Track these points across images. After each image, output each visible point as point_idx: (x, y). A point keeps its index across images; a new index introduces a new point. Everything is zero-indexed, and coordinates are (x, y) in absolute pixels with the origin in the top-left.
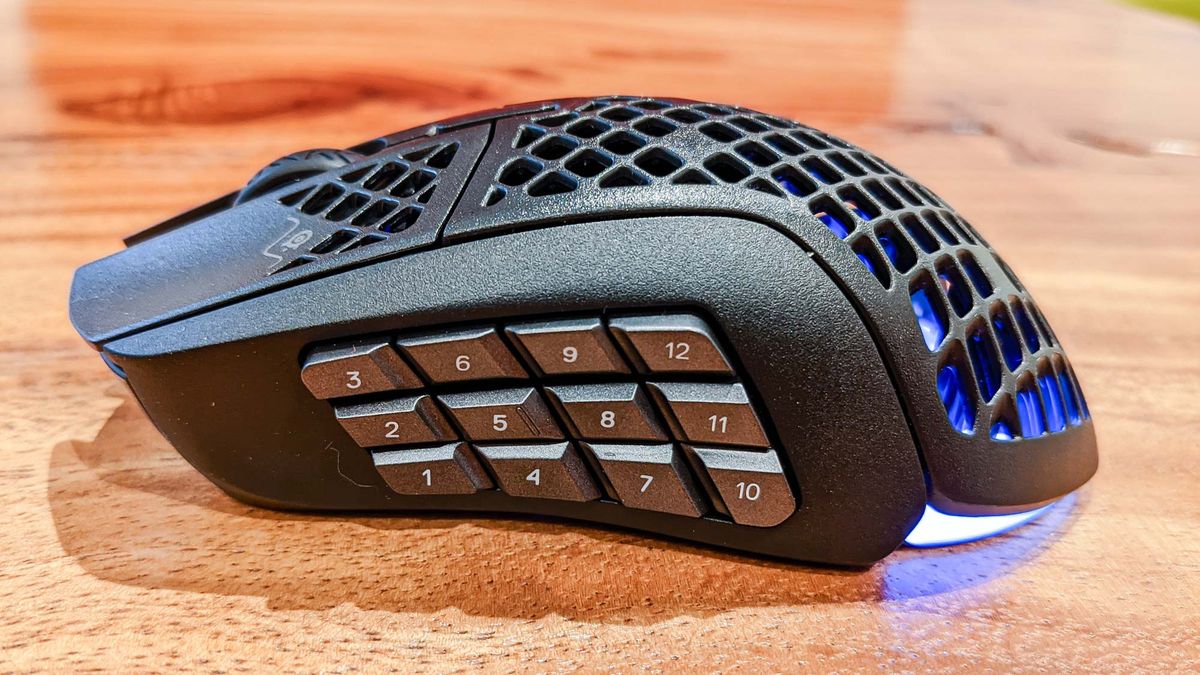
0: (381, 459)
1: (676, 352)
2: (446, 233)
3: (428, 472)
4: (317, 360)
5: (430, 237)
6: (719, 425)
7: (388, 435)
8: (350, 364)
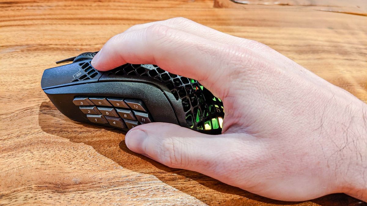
0: (88, 116)
1: (136, 107)
2: (100, 80)
3: (96, 119)
4: (76, 99)
5: (97, 80)
6: (144, 120)
7: (89, 112)
8: (81, 101)
